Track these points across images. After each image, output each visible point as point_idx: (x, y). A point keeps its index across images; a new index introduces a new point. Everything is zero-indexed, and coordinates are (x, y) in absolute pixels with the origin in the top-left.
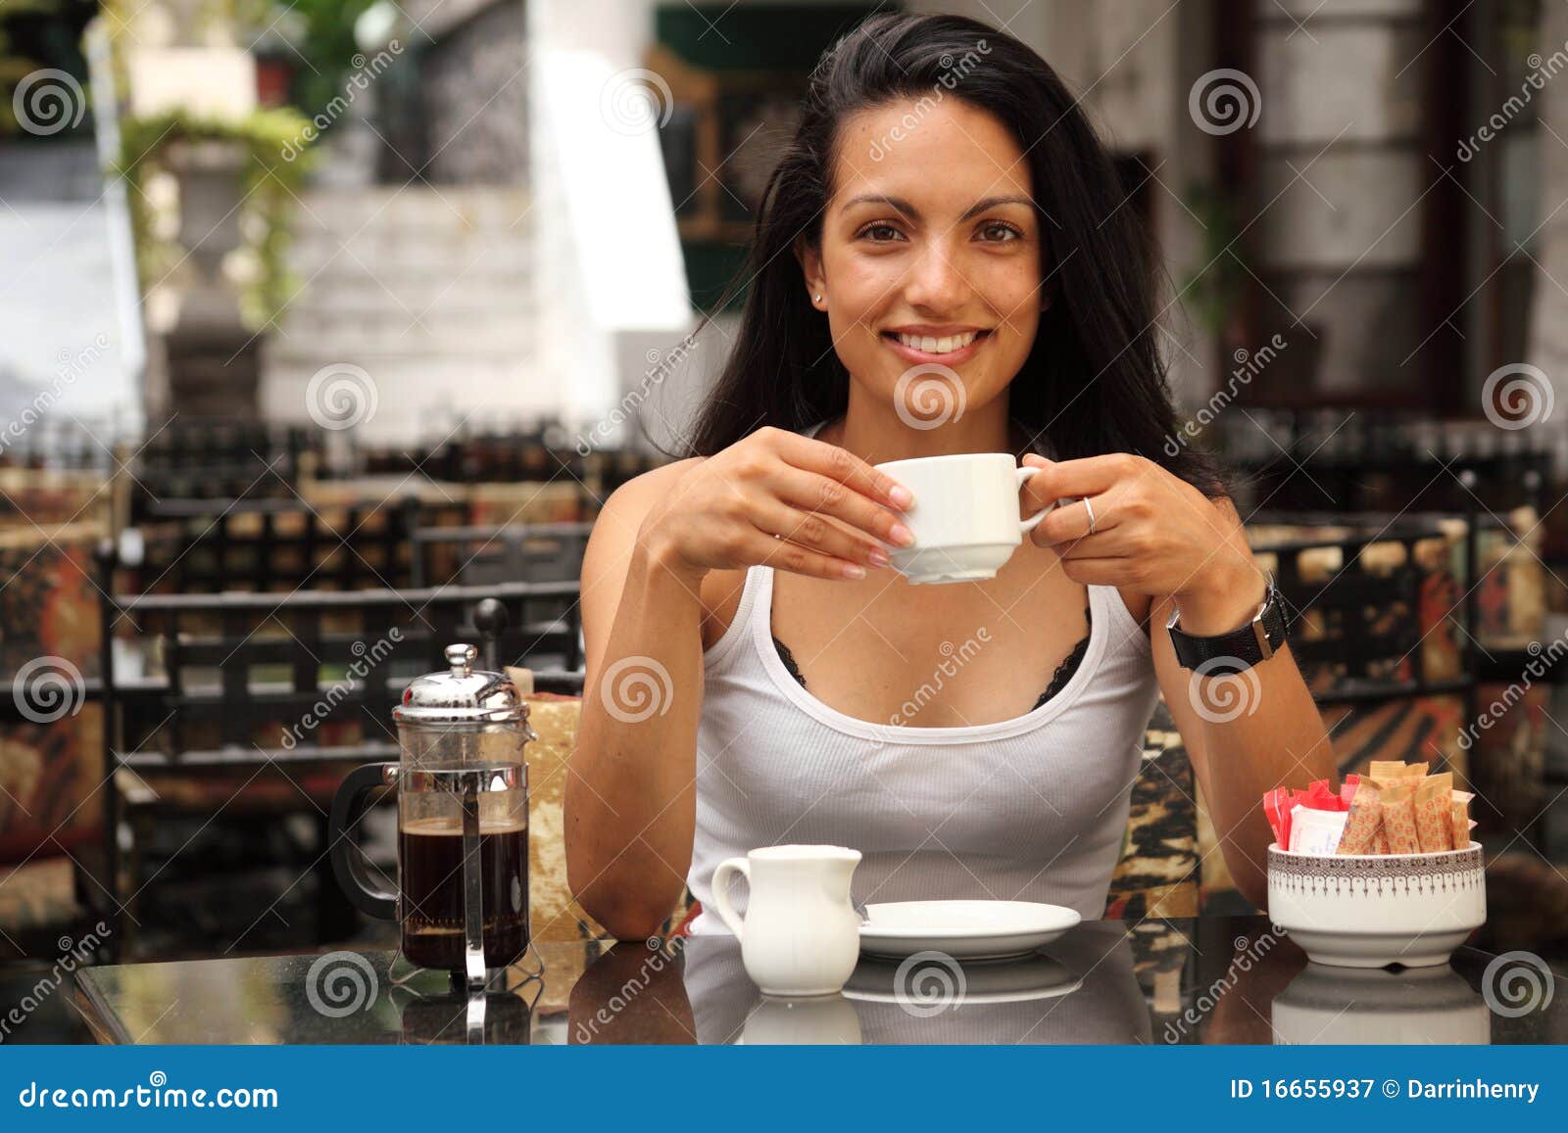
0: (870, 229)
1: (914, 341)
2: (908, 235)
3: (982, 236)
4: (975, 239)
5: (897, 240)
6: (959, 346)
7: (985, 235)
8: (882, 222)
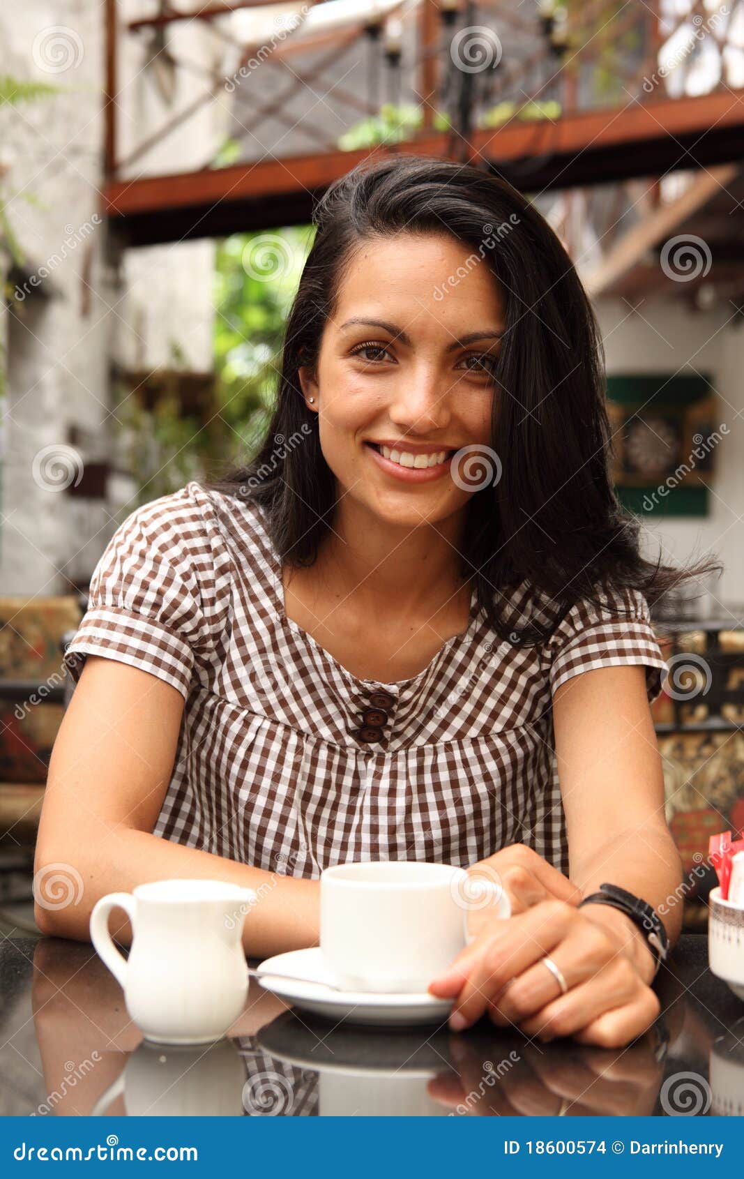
0: (364, 348)
1: (394, 455)
2: (397, 358)
3: (464, 365)
4: (457, 367)
5: (387, 361)
6: (434, 463)
7: (467, 364)
8: (376, 344)
